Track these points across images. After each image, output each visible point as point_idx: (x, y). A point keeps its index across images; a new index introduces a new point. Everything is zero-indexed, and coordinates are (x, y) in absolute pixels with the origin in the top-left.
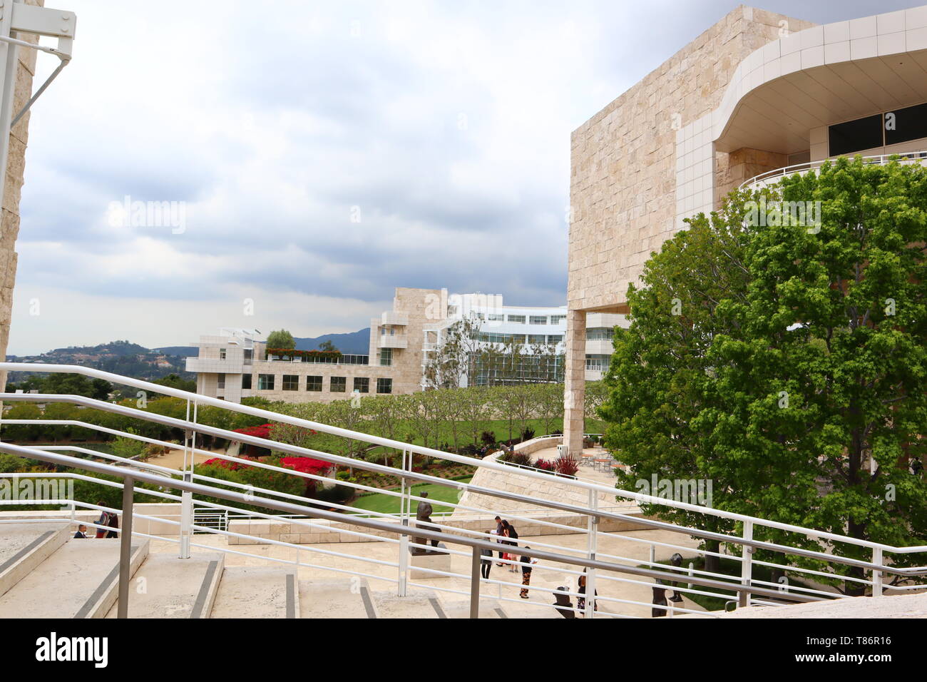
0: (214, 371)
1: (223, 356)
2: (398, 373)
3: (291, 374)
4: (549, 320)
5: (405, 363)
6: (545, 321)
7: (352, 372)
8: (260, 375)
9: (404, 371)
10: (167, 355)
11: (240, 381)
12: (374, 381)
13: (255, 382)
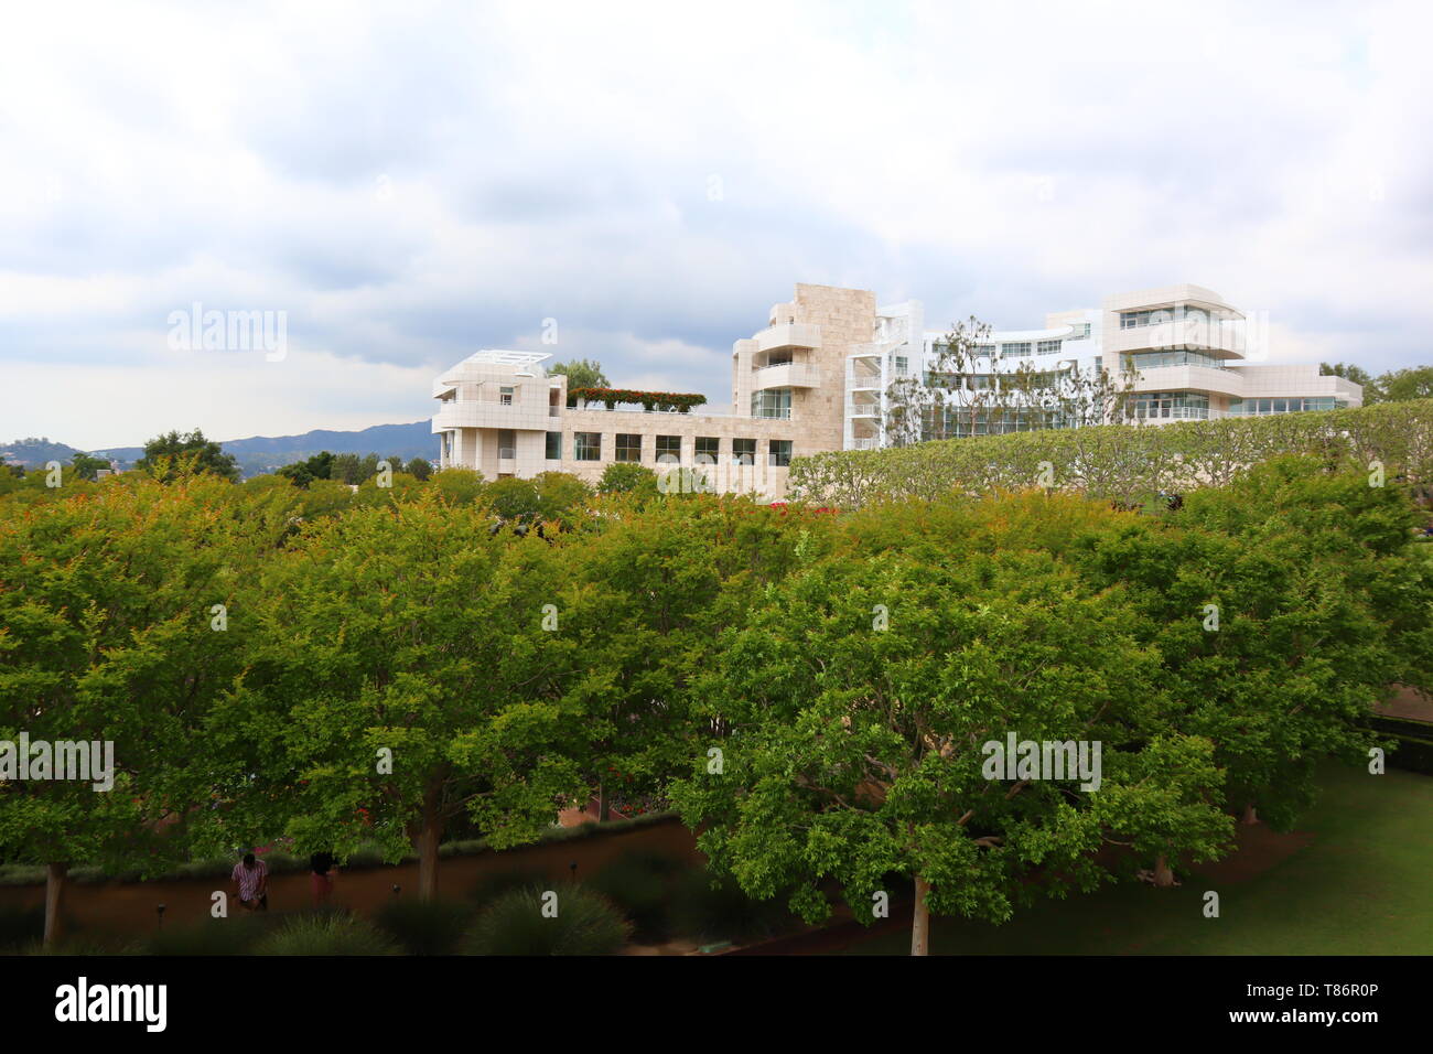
0: (494, 427)
1: (508, 399)
2: (802, 431)
3: (631, 431)
4: (1034, 349)
5: (812, 413)
6: (1028, 350)
7: (730, 428)
8: (577, 434)
9: (811, 427)
10: (120, 461)
11: (541, 444)
12: (766, 445)
13: (569, 446)
